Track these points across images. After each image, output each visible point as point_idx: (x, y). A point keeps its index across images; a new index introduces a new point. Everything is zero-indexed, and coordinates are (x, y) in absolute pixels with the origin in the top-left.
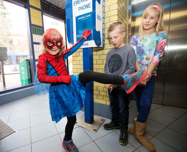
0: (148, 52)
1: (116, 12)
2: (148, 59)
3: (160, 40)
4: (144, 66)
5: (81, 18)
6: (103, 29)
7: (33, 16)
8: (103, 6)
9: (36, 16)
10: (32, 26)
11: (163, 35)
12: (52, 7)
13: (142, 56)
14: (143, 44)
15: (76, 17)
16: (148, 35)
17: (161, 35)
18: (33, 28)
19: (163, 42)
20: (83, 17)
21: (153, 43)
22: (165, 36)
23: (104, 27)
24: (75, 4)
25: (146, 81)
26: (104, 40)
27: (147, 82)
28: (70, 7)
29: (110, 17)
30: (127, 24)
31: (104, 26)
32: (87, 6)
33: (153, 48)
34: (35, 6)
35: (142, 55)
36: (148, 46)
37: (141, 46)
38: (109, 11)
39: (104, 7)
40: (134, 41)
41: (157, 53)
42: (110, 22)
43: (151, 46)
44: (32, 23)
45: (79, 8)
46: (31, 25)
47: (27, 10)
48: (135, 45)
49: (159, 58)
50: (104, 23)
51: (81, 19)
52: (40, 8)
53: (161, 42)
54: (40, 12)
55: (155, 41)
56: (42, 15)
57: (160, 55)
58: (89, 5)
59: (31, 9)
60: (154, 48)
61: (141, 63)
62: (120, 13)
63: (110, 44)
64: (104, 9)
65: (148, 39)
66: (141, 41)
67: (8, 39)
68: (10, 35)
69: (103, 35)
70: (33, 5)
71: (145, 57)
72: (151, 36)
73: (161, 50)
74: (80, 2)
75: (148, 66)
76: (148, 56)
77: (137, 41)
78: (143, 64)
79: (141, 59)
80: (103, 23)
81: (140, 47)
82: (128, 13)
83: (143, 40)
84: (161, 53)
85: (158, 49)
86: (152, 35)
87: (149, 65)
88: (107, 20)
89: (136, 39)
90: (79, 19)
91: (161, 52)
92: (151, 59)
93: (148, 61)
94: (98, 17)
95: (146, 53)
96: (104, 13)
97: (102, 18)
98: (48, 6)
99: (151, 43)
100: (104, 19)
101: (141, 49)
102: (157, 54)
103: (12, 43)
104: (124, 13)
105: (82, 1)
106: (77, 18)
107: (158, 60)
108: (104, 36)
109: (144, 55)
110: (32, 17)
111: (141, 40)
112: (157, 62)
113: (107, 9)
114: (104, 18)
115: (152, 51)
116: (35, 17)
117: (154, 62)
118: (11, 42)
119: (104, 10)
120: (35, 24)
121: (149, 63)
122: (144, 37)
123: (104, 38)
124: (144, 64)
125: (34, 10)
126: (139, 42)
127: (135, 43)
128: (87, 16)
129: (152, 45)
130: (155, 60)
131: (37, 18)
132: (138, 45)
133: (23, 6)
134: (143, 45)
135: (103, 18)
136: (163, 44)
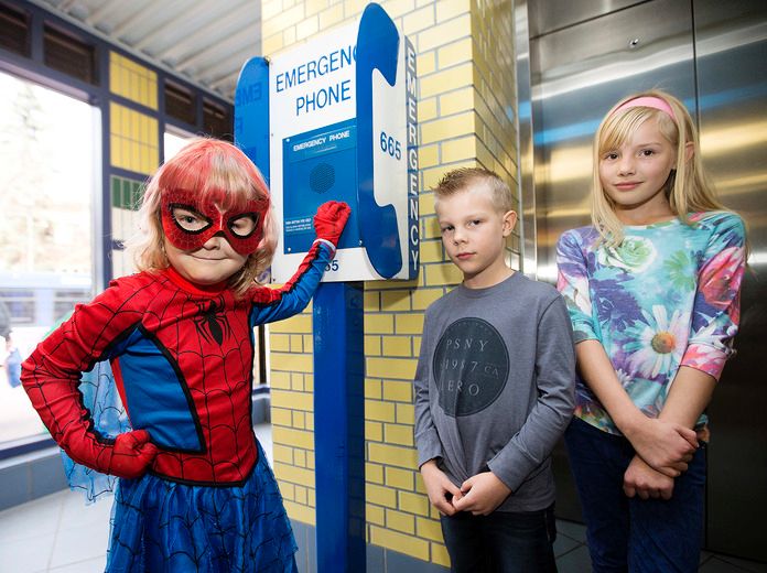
0: (659, 311)
1: (468, 123)
2: (662, 346)
3: (712, 251)
4: (642, 382)
5: (306, 145)
6: (410, 194)
7: (121, 137)
8: (409, 94)
9: (135, 137)
10: (113, 176)
11: (722, 227)
12: (206, 105)
13: (628, 329)
14: (627, 268)
15: (284, 140)
16: (644, 228)
17: (711, 227)
18: (117, 182)
19: (727, 262)
20: (317, 142)
21: (679, 266)
22: (736, 230)
23: (416, 189)
24: (281, 86)
25: (674, 473)
26: (417, 248)
27: (676, 479)
28: (259, 98)
29: (440, 143)
30: (516, 175)
31: (413, 184)
32: (334, 95)
33: (683, 288)
34: (135, 98)
35: (632, 325)
36: (652, 280)
37: (615, 278)
38: (438, 118)
39: (416, 102)
40: (575, 253)
41: (705, 316)
42: (441, 165)
43: (669, 277)
44: (116, 162)
45: (301, 102)
46: (108, 169)
47: (97, 112)
48: (584, 274)
49: (722, 341)
50: (415, 168)
51: (307, 149)
52: (154, 104)
53: (721, 259)
54: (154, 123)
55: (689, 256)
56: (162, 131)
57: (726, 328)
58: (343, 90)
59: (115, 108)
60: (687, 291)
61: (628, 365)
62: (487, 127)
63: (444, 262)
64: (411, 108)
65: (648, 244)
66: (611, 255)
67: (35, 220)
68: (45, 207)
69: (412, 221)
70: (125, 94)
71: (647, 334)
72: (658, 234)
73: (725, 298)
74: (302, 78)
75: (665, 383)
76: (661, 330)
77: (592, 255)
78: (638, 375)
79: (622, 343)
80: (410, 171)
81: (610, 283)
82: (518, 129)
83: (622, 250)
84: (726, 317)
85: (707, 297)
86: (664, 228)
87: (671, 379)
88: (426, 157)
89: (583, 248)
90: (298, 148)
91: (726, 312)
92: (681, 348)
93: (667, 356)
94: (382, 140)
95: (650, 312)
96: (415, 124)
97: (403, 148)
98: (188, 101)
99: (666, 262)
100: (412, 151)
101: (619, 295)
102: (710, 320)
103: (48, 238)
104: (504, 130)
105: (312, 74)
106: (288, 145)
107: (722, 354)
108: (414, 227)
109: (638, 323)
110: (115, 142)
111: (613, 251)
112: (717, 361)
113: (425, 110)
114: (416, 148)
115: (681, 306)
116: (131, 140)
117: (701, 362)
118: (47, 233)
119: (415, 114)
120: (126, 166)
121: (673, 369)
122: (627, 238)
123: (416, 236)
124: (646, 374)
125: (126, 111)
126: (601, 257)
127: (582, 266)
128: (332, 138)
129: (673, 273)
130: (704, 354)
131: (137, 145)
132: (600, 275)
133: (84, 95)
134: (625, 275)
135: (409, 149)
136: (732, 269)
